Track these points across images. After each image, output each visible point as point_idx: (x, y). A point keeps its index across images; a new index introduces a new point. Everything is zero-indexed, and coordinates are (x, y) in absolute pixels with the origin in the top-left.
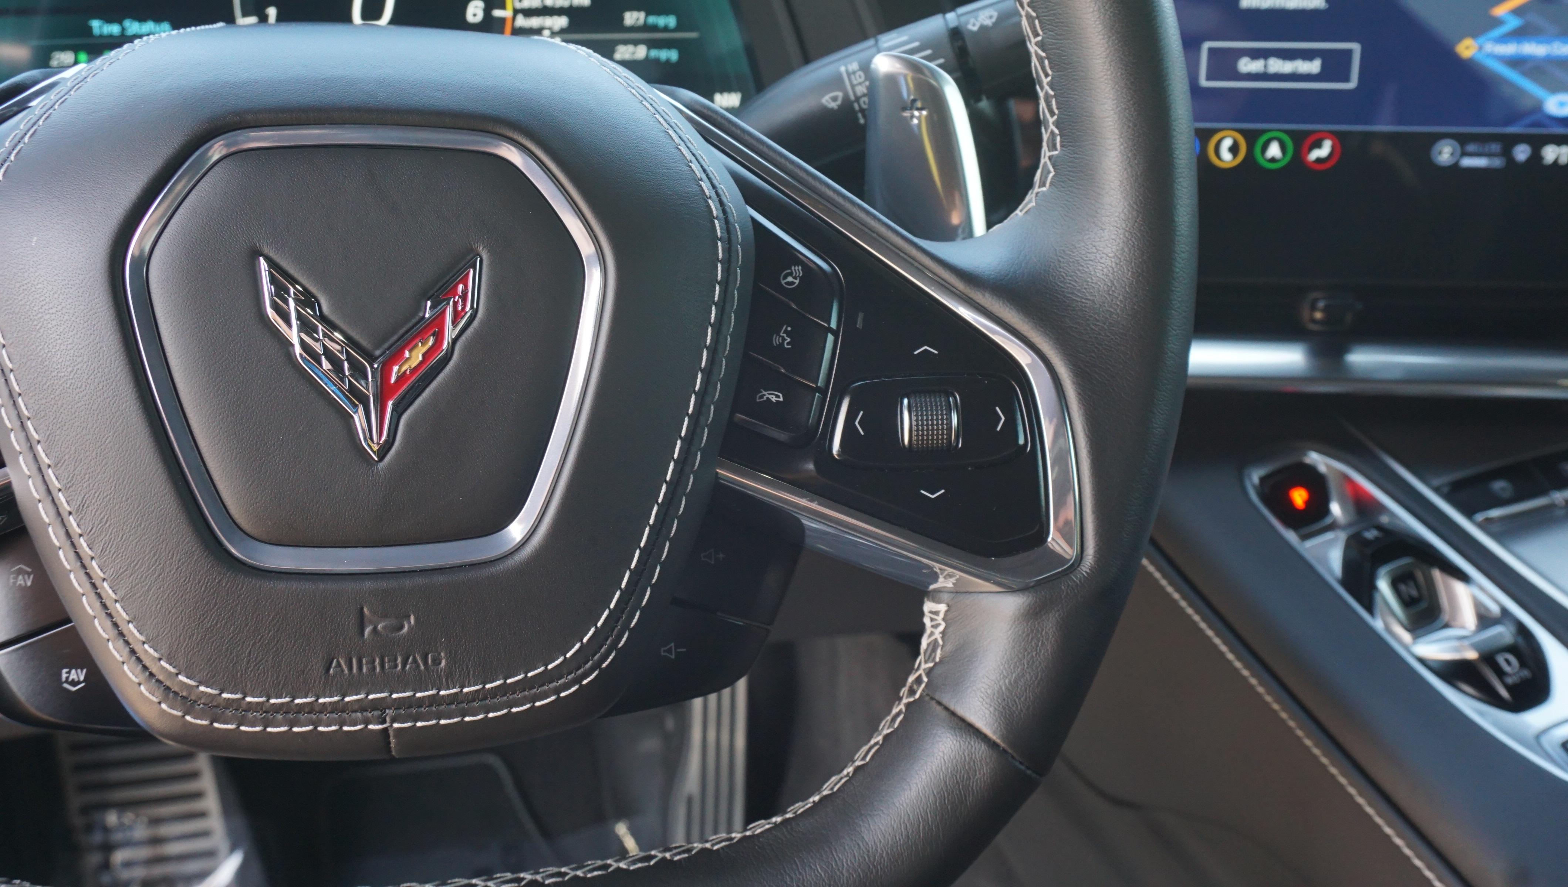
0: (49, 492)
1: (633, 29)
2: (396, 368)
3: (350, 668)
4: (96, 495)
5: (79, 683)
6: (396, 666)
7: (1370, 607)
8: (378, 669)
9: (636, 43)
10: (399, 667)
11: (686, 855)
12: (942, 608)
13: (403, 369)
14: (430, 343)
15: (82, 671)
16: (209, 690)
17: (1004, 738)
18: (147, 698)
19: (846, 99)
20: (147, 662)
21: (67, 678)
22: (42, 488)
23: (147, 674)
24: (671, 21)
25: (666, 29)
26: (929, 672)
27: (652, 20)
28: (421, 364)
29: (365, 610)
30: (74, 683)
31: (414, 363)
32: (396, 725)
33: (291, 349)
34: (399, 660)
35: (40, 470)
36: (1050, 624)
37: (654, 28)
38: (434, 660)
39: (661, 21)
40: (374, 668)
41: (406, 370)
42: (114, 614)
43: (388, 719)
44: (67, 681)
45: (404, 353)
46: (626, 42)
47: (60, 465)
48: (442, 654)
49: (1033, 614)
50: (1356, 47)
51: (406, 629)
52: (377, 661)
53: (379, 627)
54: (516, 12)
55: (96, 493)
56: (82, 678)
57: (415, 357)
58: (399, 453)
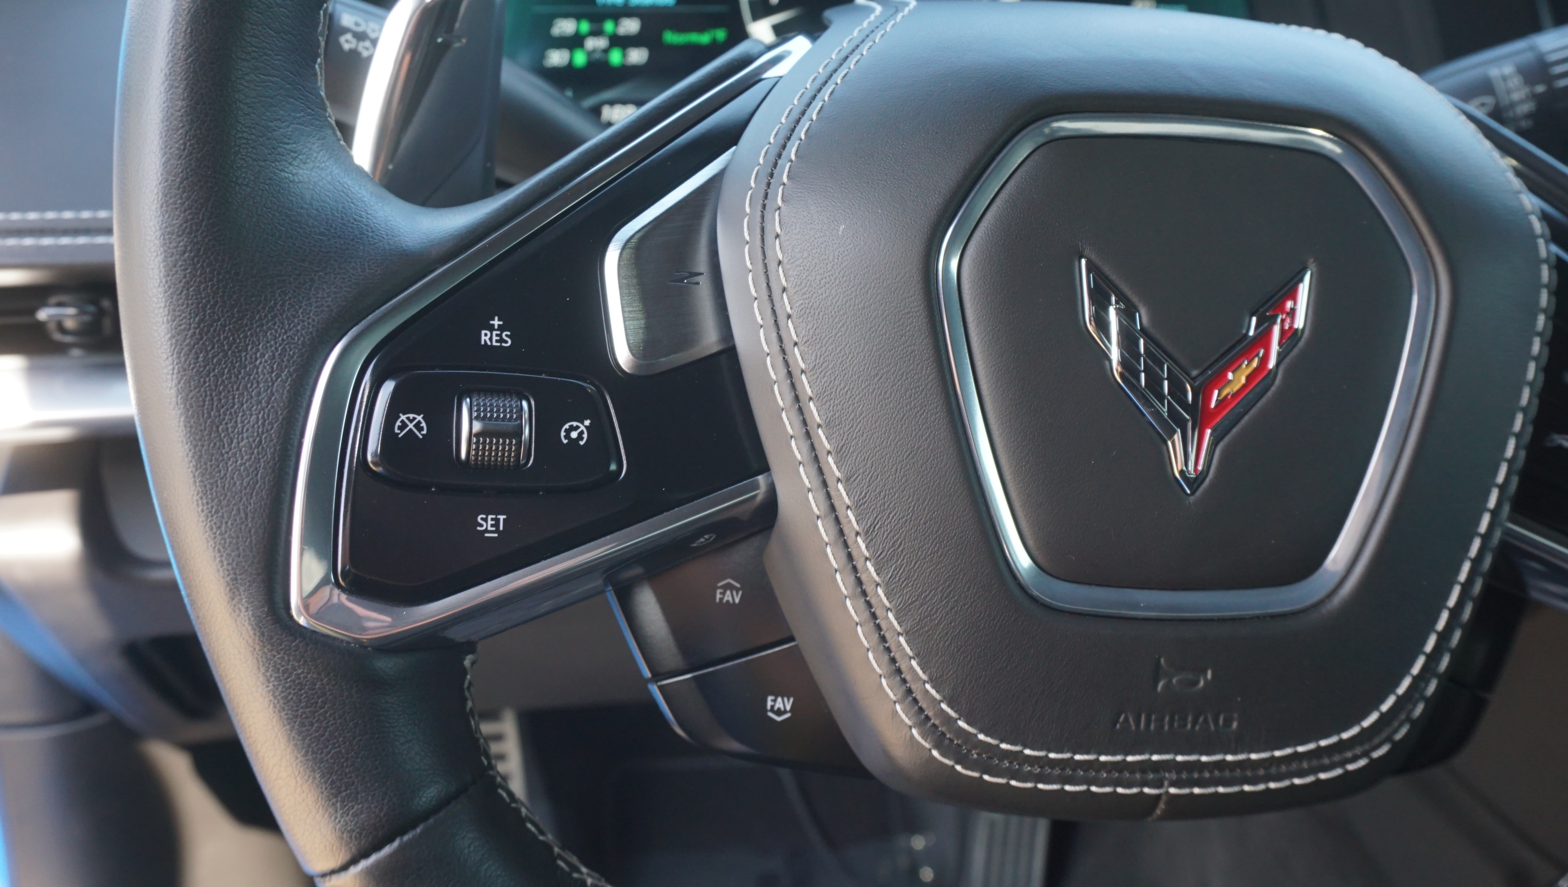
0: (833, 508)
2: (1216, 392)
3: (1138, 724)
4: (891, 516)
5: (785, 712)
6: (1185, 725)
8: (1166, 728)
10: (1189, 726)
13: (1225, 393)
14: (1255, 363)
15: (788, 700)
16: (989, 740)
18: (918, 742)
20: (923, 704)
21: (772, 707)
22: (824, 505)
23: (923, 717)
28: (1244, 387)
29: (1162, 661)
30: (779, 712)
31: (1236, 387)
32: (1173, 790)
33: (1107, 363)
34: (1190, 718)
35: (825, 484)
38: (1225, 720)
40: (1162, 727)
41: (1228, 395)
42: (893, 648)
43: (1166, 783)
44: (772, 710)
45: (1226, 376)
47: (852, 479)
48: (1236, 715)
51: (1202, 683)
52: (1167, 719)
53: (1174, 681)
55: (890, 513)
56: (788, 708)
57: (1237, 379)
58: (1212, 484)
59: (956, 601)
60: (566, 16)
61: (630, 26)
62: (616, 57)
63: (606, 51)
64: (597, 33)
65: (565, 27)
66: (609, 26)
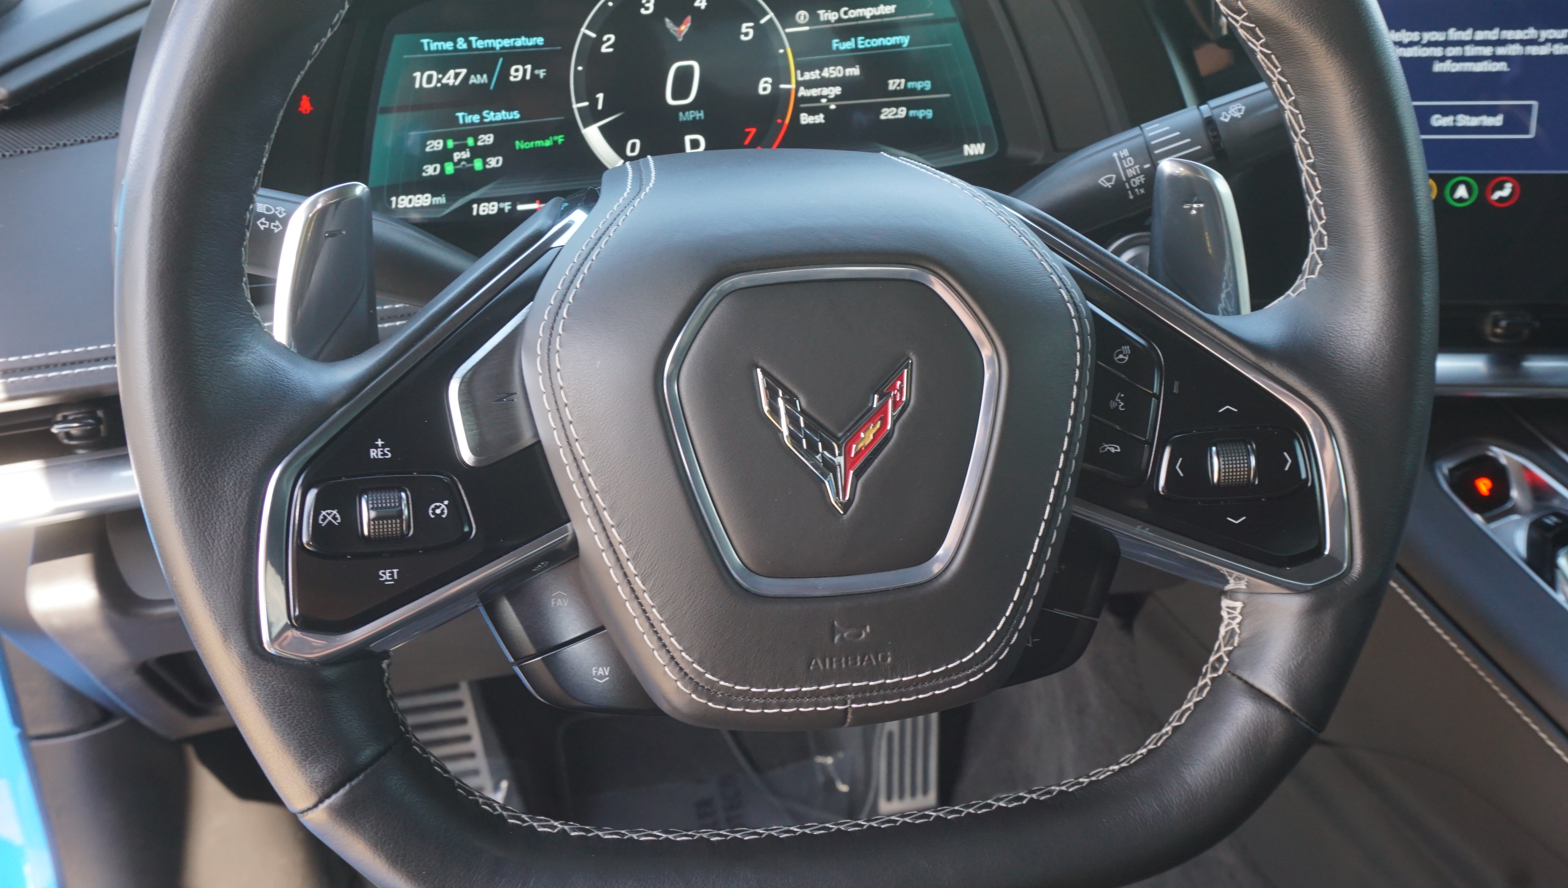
0: (611, 544)
1: (896, 93)
2: (854, 446)
3: (824, 665)
4: (648, 547)
5: (606, 677)
6: (856, 663)
7: (1553, 584)
8: (844, 666)
9: (897, 105)
10: (859, 664)
11: (1049, 796)
12: (1239, 605)
13: (861, 445)
14: (878, 425)
15: (607, 669)
16: (727, 684)
17: (1294, 705)
18: (682, 690)
19: (1119, 178)
20: (682, 665)
21: (596, 673)
22: (606, 542)
23: (683, 673)
24: (927, 85)
25: (923, 92)
26: (1229, 654)
27: (911, 85)
28: (873, 441)
29: (836, 623)
30: (601, 677)
31: (867, 442)
32: (854, 706)
33: (780, 435)
34: (859, 658)
35: (604, 529)
36: (1328, 619)
37: (914, 92)
38: (882, 658)
39: (919, 85)
40: (841, 665)
41: (862, 447)
42: (659, 631)
43: (849, 701)
44: (596, 676)
45: (860, 435)
46: (889, 105)
47: (621, 525)
48: (889, 653)
49: (1314, 611)
50: (1535, 103)
51: (864, 635)
52: (843, 660)
53: (845, 635)
54: (799, 84)
55: (647, 545)
56: (607, 673)
57: (867, 437)
58: (857, 507)
59: (696, 597)
60: (435, 137)
61: (488, 139)
62: (478, 165)
63: (470, 160)
64: (461, 148)
65: (436, 145)
66: (470, 141)
